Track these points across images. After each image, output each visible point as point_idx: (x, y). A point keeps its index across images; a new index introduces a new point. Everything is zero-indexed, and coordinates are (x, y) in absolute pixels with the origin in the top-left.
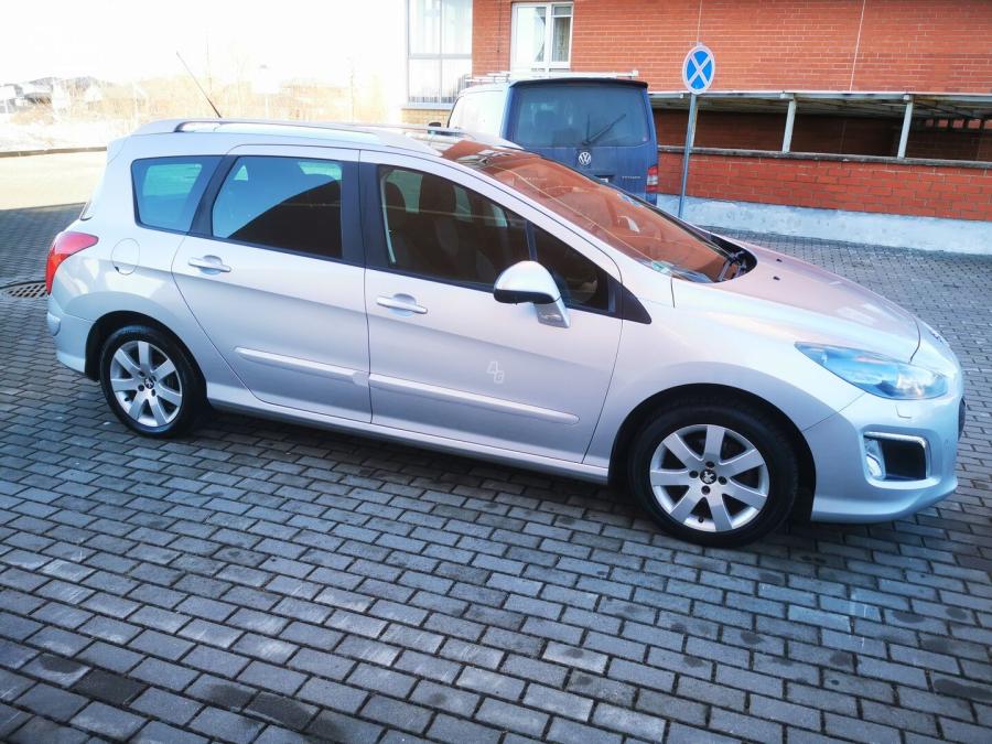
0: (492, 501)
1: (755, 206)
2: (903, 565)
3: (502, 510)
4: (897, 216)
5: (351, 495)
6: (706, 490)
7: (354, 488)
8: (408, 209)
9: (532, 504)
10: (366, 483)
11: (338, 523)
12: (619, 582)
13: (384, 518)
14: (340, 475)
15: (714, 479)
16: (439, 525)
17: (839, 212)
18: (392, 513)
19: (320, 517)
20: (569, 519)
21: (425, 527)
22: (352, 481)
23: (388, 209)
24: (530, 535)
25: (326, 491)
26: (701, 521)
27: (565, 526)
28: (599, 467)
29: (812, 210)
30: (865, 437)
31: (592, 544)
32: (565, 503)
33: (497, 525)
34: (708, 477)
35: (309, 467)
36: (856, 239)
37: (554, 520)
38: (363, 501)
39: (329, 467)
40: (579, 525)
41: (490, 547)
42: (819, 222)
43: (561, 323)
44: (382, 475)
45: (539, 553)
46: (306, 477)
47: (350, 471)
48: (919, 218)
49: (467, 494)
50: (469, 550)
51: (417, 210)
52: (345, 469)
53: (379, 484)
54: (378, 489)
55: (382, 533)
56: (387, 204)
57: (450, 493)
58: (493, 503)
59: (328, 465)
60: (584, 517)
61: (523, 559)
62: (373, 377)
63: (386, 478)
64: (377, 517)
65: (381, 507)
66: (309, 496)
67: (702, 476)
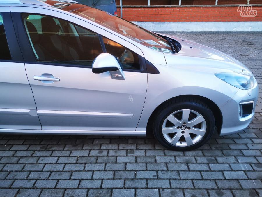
0: (100, 149)
1: (142, 22)
2: (245, 142)
3: (105, 153)
4: (180, 23)
5: (40, 162)
6: (183, 132)
7: (40, 157)
8: (38, 33)
9: (115, 147)
10: (44, 153)
11: (37, 180)
12: (163, 179)
13: (57, 171)
14: (32, 152)
15: (186, 128)
16: (82, 169)
17: (165, 23)
18: (60, 167)
19: (27, 179)
20: (132, 151)
21: (76, 171)
22: (38, 154)
23: (29, 33)
24: (120, 163)
25: (27, 163)
26: (181, 143)
27: (132, 155)
28: (142, 131)
29: (158, 23)
30: (239, 105)
31: (144, 161)
32: (128, 143)
33: (106, 161)
34: (183, 128)
35: (17, 151)
36: (171, 30)
37: (127, 153)
38: (45, 164)
39: (26, 149)
40: (137, 153)
41: (107, 175)
42: (160, 26)
43: (122, 78)
44: (51, 147)
45: (127, 172)
46: (17, 157)
47: (36, 149)
48: (186, 23)
49: (89, 148)
50: (99, 179)
51: (41, 33)
52: (33, 148)
53: (50, 152)
54: (51, 156)
55: (58, 180)
56: (29, 31)
57: (82, 150)
58: (101, 151)
59: (25, 148)
60: (137, 149)
61: (123, 177)
62: (39, 112)
63: (53, 149)
64: (54, 171)
65: (54, 165)
66: (19, 167)
67: (181, 128)
